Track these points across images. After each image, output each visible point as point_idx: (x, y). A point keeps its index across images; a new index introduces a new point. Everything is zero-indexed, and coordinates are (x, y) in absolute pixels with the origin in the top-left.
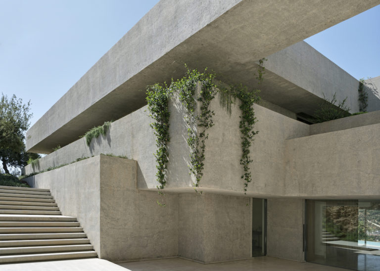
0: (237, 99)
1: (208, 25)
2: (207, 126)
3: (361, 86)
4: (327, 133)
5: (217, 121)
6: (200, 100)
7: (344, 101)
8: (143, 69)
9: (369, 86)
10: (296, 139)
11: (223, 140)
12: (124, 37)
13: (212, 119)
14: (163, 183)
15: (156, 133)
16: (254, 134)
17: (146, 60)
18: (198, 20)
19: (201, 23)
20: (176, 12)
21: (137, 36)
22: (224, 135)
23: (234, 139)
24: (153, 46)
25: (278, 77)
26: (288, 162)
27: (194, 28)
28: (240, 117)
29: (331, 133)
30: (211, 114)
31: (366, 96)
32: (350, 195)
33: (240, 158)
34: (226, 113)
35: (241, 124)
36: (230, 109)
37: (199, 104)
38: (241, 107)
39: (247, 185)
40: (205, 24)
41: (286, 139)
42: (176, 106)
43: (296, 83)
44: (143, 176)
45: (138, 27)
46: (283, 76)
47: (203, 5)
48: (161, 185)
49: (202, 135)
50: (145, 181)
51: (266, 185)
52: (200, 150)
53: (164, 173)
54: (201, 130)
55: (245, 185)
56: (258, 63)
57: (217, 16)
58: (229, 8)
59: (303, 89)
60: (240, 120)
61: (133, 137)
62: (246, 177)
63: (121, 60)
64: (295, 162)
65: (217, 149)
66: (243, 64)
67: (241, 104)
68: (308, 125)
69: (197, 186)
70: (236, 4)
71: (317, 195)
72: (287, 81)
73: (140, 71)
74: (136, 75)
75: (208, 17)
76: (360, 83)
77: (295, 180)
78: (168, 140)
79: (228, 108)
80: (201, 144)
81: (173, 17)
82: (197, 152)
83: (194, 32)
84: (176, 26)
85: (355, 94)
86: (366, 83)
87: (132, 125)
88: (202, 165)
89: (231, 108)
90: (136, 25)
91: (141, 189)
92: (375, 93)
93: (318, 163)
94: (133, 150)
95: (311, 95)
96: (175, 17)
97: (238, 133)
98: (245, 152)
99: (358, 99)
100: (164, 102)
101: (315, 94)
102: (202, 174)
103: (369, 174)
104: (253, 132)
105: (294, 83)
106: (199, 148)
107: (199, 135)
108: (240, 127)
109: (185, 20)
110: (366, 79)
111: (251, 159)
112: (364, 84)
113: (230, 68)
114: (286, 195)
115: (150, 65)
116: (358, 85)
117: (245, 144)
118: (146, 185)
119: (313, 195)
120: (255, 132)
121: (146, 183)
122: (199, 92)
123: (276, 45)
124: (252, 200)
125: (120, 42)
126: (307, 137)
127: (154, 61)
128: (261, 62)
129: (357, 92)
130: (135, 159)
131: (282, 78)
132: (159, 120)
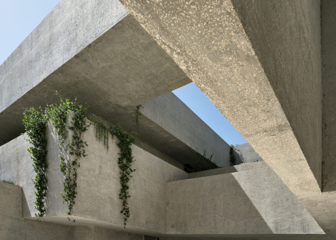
0: (115, 136)
1: (76, 56)
2: (80, 155)
3: (232, 150)
4: (194, 179)
5: (93, 153)
6: (72, 128)
7: (211, 156)
8: (24, 93)
9: (238, 152)
10: (173, 183)
11: (100, 172)
12: (8, 59)
13: (84, 149)
14: (42, 211)
15: (33, 157)
16: (132, 171)
17: (27, 85)
18: (67, 50)
19: (70, 54)
20: (50, 39)
21: (19, 59)
22: (100, 167)
23: (113, 173)
24: (33, 71)
25: (159, 127)
26: (168, 204)
27: (64, 57)
28: (119, 154)
29: (197, 178)
30: (84, 145)
31: (235, 158)
32: (210, 233)
33: (119, 192)
34: (103, 147)
35: (120, 161)
36: (107, 144)
37: (71, 133)
38: (119, 145)
39: (126, 220)
40: (73, 54)
41: (166, 182)
42: (52, 134)
43: (175, 136)
44: (27, 204)
45: (20, 50)
46: (163, 127)
47: (71, 36)
48: (40, 213)
49: (74, 163)
50: (29, 210)
51: (147, 222)
52: (72, 177)
53: (43, 201)
54: (73, 158)
55: (125, 220)
56: (136, 109)
57: (82, 48)
58: (90, 41)
59: (182, 142)
60: (119, 156)
61: (18, 162)
62: (126, 212)
63: (6, 82)
64: (173, 204)
65: (93, 179)
66: (123, 108)
67: (119, 142)
68: (187, 174)
69: (69, 214)
70: (96, 39)
71: (188, 233)
72: (167, 133)
73: (23, 95)
74: (19, 99)
75: (75, 48)
76: (231, 147)
77: (173, 220)
78: (46, 167)
79: (105, 142)
80: (72, 172)
81: (48, 44)
82: (68, 179)
83: (65, 61)
84: (51, 53)
85: (227, 156)
86: (235, 149)
87: (17, 150)
88: (74, 193)
89: (109, 144)
90: (18, 47)
91: (25, 217)
92: (242, 159)
93: (189, 205)
94: (18, 175)
95: (190, 149)
96: (50, 45)
97: (117, 169)
98: (124, 188)
99: (230, 160)
100: (40, 127)
101: (192, 148)
102: (74, 203)
103: (222, 217)
104: (130, 169)
105: (174, 135)
106: (71, 176)
107: (71, 163)
108: (119, 163)
109: (57, 49)
110: (234, 145)
111: (129, 194)
112: (234, 149)
113: (113, 110)
114: (167, 233)
115: (31, 90)
116: (229, 149)
117: (124, 180)
118: (30, 214)
119: (186, 234)
120: (132, 170)
121: (29, 212)
122: (70, 121)
123: (146, 93)
124: (143, 237)
125: (5, 63)
126: (181, 181)
127: (34, 86)
128: (138, 107)
129: (229, 154)
130: (21, 185)
131: (162, 128)
132: (37, 146)
